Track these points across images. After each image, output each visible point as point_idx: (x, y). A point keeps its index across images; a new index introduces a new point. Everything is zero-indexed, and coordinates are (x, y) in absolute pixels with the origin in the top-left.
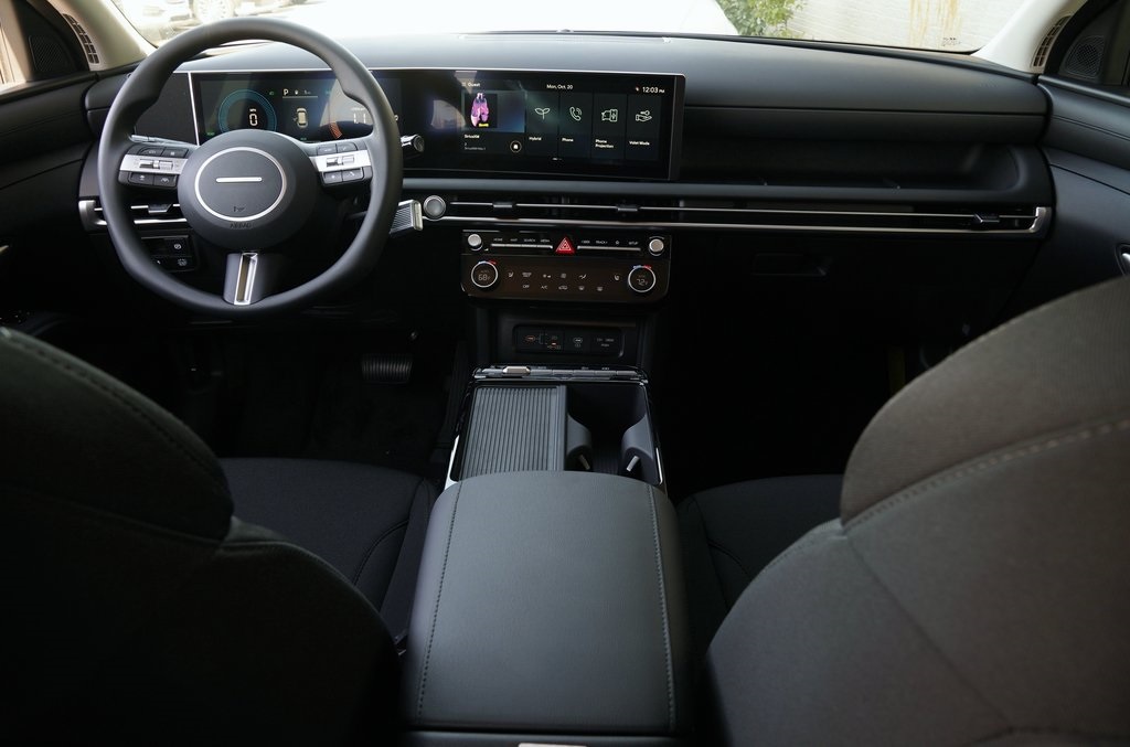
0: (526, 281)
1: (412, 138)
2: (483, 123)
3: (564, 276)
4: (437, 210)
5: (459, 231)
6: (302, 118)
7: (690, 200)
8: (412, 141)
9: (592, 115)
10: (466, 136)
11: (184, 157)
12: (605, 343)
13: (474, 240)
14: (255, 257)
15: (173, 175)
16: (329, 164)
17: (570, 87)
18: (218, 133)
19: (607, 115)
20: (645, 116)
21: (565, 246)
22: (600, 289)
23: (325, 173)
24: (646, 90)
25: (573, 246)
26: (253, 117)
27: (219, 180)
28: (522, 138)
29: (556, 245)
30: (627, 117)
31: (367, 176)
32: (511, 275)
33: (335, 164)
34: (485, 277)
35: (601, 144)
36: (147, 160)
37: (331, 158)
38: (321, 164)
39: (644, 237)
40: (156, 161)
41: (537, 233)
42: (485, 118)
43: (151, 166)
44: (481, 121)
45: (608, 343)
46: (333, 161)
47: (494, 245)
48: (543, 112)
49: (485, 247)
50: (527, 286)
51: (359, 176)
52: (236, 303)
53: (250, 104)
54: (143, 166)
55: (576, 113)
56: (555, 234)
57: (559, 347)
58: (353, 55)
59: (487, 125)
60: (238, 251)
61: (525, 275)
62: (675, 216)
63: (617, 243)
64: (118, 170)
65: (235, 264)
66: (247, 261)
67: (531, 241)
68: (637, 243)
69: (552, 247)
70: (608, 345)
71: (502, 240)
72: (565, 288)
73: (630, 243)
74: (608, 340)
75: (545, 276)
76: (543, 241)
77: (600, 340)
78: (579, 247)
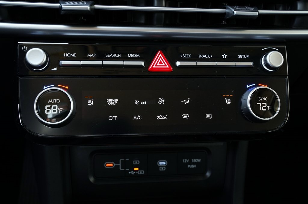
0: (112, 110)
3: (161, 101)
12: (191, 163)
22: (209, 117)
25: (171, 61)
32: (91, 103)
45: (194, 163)
49: (51, 66)
50: (114, 118)
57: (142, 172)
61: (111, 102)
63: (225, 56)
67: (114, 55)
68: (247, 56)
69: (143, 64)
70: (195, 166)
71: (74, 55)
72: (164, 117)
73: (240, 57)
74: (195, 161)
75: (137, 102)
76: (131, 56)
77: (186, 161)
78: (178, 63)
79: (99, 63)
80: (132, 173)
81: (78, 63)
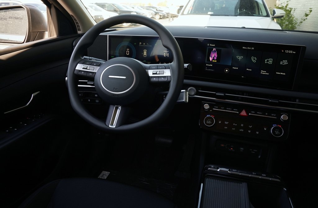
0: (226, 125)
1: (187, 65)
2: (214, 60)
3: (242, 125)
4: (193, 93)
5: (200, 102)
6: (145, 53)
7: (301, 99)
8: (188, 66)
9: (261, 61)
10: (207, 65)
11: (99, 66)
13: (207, 106)
14: (120, 108)
15: (94, 73)
16: (153, 74)
17: (253, 48)
18: (115, 57)
19: (268, 61)
20: (285, 62)
21: (244, 113)
22: (257, 133)
23: (152, 77)
24: (287, 51)
25: (247, 113)
26: (128, 52)
27: (110, 76)
28: (230, 68)
29: (240, 112)
30: (276, 62)
31: (169, 80)
32: (220, 122)
33: (156, 74)
34: (209, 122)
35: (263, 72)
36: (85, 66)
37: (155, 71)
38: (150, 73)
39: (279, 113)
40: (89, 67)
41: (233, 106)
42: (215, 58)
43: (86, 69)
44: (213, 59)
45: (254, 151)
46: (155, 72)
47: (214, 109)
48: (240, 58)
49: (210, 110)
50: (226, 128)
51: (166, 80)
52: (110, 126)
53: (128, 47)
54: (83, 68)
55: (254, 59)
56: (240, 108)
57: (234, 150)
58: (168, 30)
59: (216, 61)
60: (114, 105)
61: (226, 123)
62: (294, 106)
63: (267, 114)
64: (75, 69)
65: (112, 109)
66: (117, 108)
67: (229, 109)
68: (275, 115)
69: (238, 113)
70: (254, 153)
71: (217, 107)
72: (242, 130)
73: (272, 115)
74: (255, 150)
75: (234, 124)
76: (235, 110)
77: (251, 150)
78: (250, 114)
79: (225, 111)
80: (230, 150)
81: (218, 110)
